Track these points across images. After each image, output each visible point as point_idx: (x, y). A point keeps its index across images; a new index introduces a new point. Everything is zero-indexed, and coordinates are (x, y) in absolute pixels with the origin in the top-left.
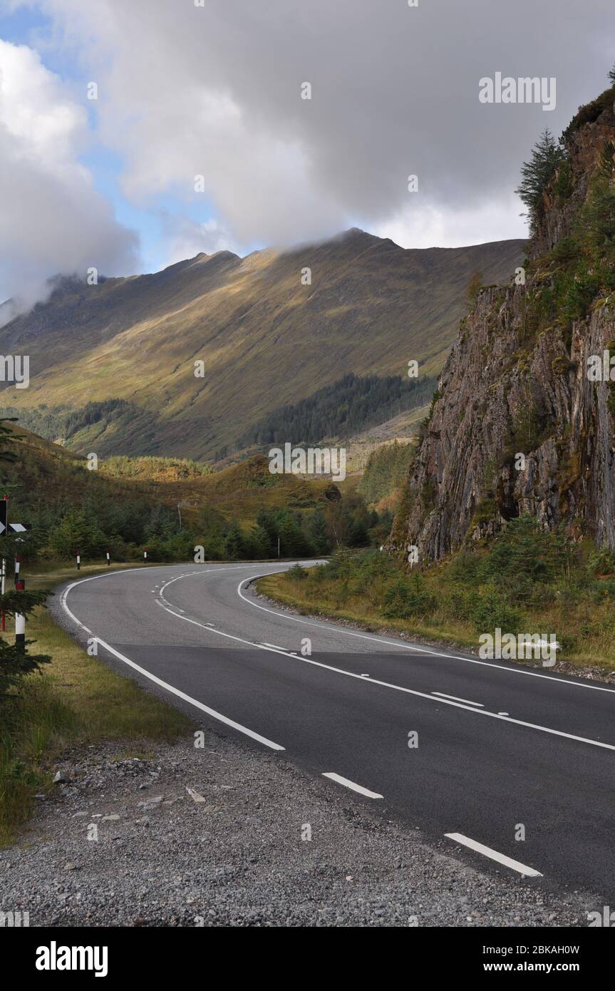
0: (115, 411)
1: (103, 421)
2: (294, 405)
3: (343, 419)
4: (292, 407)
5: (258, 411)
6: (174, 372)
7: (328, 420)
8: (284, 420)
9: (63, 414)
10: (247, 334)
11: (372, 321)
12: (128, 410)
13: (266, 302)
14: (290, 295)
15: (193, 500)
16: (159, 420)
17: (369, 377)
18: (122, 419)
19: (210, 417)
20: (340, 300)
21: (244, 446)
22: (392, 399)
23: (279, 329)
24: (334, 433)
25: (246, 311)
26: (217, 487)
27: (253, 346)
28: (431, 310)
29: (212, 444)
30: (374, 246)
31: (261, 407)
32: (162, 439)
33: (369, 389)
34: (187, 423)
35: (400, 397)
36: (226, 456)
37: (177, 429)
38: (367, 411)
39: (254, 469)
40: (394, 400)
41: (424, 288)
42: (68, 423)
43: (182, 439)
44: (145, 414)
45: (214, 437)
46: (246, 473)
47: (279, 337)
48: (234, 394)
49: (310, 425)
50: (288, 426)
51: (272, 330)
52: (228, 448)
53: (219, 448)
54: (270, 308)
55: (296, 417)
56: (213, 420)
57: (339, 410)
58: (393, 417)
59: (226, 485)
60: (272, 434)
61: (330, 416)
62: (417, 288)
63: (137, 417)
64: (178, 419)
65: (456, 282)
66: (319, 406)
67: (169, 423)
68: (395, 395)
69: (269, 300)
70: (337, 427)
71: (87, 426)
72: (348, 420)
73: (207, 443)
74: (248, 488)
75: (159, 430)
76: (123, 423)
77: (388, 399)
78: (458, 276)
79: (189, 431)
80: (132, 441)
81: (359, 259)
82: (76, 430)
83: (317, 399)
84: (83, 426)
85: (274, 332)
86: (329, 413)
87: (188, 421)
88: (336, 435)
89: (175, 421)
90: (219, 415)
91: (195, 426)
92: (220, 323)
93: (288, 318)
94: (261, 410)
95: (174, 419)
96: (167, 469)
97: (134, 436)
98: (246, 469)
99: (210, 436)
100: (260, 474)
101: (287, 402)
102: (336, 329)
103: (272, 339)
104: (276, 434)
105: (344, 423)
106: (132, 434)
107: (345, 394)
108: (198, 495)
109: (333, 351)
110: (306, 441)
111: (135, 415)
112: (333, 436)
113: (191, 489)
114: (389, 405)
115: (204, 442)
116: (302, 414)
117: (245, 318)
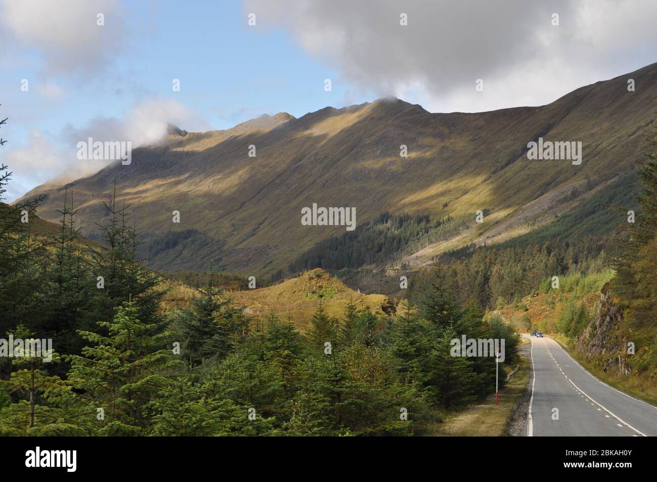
0: (190, 239)
1: (179, 247)
2: (339, 237)
3: (380, 250)
4: (337, 239)
5: (308, 242)
6: (239, 209)
7: (367, 250)
8: (330, 249)
9: (147, 240)
10: (300, 179)
11: (404, 171)
12: (200, 238)
13: (317, 153)
14: (336, 148)
15: (255, 309)
16: (226, 247)
17: (401, 216)
18: (196, 245)
19: (268, 246)
20: (378, 153)
21: (296, 270)
22: (421, 234)
23: (327, 175)
24: (372, 261)
25: (300, 161)
26: (278, 298)
27: (305, 189)
28: (453, 163)
29: (268, 268)
30: (407, 110)
31: (310, 239)
32: (228, 263)
33: (401, 226)
34: (249, 250)
35: (427, 233)
36: (280, 278)
37: (241, 255)
38: (400, 243)
39: (314, 282)
40: (423, 235)
41: (448, 144)
42: (151, 248)
43: (245, 263)
44: (214, 242)
45: (271, 262)
46: (306, 286)
47: (327, 181)
48: (288, 228)
49: (352, 253)
50: (333, 255)
51: (321, 177)
52: (283, 272)
53: (275, 272)
54: (320, 159)
55: (340, 247)
56: (270, 248)
57: (376, 242)
58: (422, 249)
59: (286, 296)
60: (320, 260)
61: (368, 247)
62: (442, 144)
63: (208, 244)
64: (241, 247)
65: (475, 140)
66: (360, 238)
67: (234, 250)
68: (423, 231)
69: (319, 152)
70: (374, 256)
71: (167, 251)
72: (383, 250)
73: (265, 267)
74: (307, 299)
75: (226, 255)
76: (196, 249)
77: (418, 234)
78: (477, 135)
79: (250, 257)
80: (203, 264)
81: (394, 120)
82: (157, 253)
83: (358, 232)
84: (162, 250)
85: (322, 179)
86: (368, 245)
87: (250, 248)
88: (373, 263)
89: (240, 249)
90: (275, 245)
91: (255, 253)
92: (278, 170)
93: (334, 167)
94: (310, 241)
95: (238, 247)
96: (232, 282)
97: (205, 259)
98: (306, 282)
99: (268, 262)
100: (319, 287)
101: (332, 235)
102: (374, 176)
103: (321, 183)
104: (323, 261)
105: (380, 253)
106: (203, 258)
107: (382, 229)
108: (260, 305)
109: (371, 195)
110: (348, 267)
111: (206, 242)
112: (371, 264)
113: (253, 299)
114: (419, 239)
115: (262, 266)
116: (345, 245)
117: (298, 166)
